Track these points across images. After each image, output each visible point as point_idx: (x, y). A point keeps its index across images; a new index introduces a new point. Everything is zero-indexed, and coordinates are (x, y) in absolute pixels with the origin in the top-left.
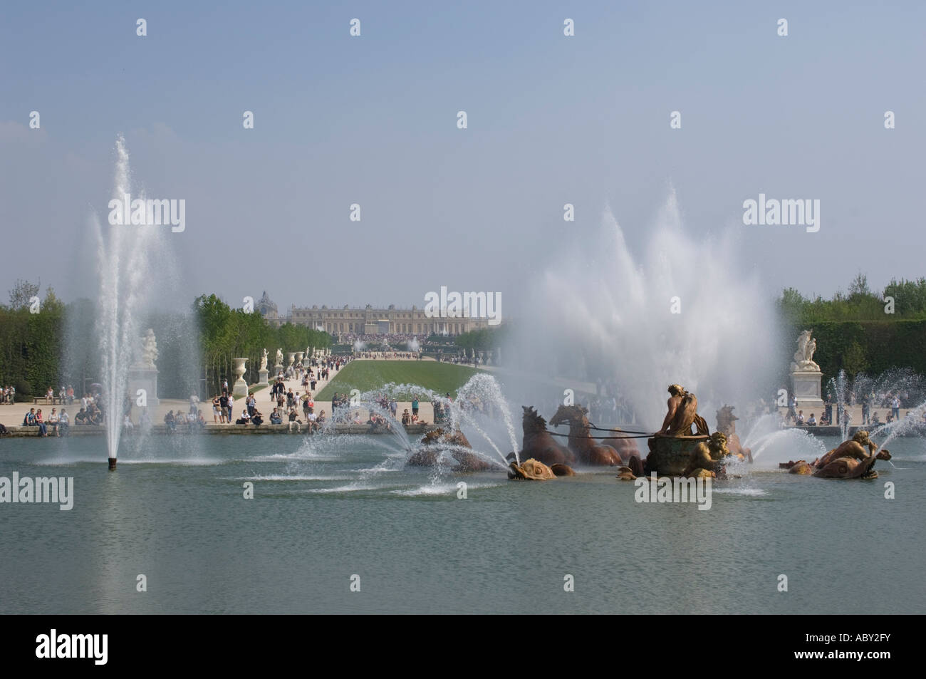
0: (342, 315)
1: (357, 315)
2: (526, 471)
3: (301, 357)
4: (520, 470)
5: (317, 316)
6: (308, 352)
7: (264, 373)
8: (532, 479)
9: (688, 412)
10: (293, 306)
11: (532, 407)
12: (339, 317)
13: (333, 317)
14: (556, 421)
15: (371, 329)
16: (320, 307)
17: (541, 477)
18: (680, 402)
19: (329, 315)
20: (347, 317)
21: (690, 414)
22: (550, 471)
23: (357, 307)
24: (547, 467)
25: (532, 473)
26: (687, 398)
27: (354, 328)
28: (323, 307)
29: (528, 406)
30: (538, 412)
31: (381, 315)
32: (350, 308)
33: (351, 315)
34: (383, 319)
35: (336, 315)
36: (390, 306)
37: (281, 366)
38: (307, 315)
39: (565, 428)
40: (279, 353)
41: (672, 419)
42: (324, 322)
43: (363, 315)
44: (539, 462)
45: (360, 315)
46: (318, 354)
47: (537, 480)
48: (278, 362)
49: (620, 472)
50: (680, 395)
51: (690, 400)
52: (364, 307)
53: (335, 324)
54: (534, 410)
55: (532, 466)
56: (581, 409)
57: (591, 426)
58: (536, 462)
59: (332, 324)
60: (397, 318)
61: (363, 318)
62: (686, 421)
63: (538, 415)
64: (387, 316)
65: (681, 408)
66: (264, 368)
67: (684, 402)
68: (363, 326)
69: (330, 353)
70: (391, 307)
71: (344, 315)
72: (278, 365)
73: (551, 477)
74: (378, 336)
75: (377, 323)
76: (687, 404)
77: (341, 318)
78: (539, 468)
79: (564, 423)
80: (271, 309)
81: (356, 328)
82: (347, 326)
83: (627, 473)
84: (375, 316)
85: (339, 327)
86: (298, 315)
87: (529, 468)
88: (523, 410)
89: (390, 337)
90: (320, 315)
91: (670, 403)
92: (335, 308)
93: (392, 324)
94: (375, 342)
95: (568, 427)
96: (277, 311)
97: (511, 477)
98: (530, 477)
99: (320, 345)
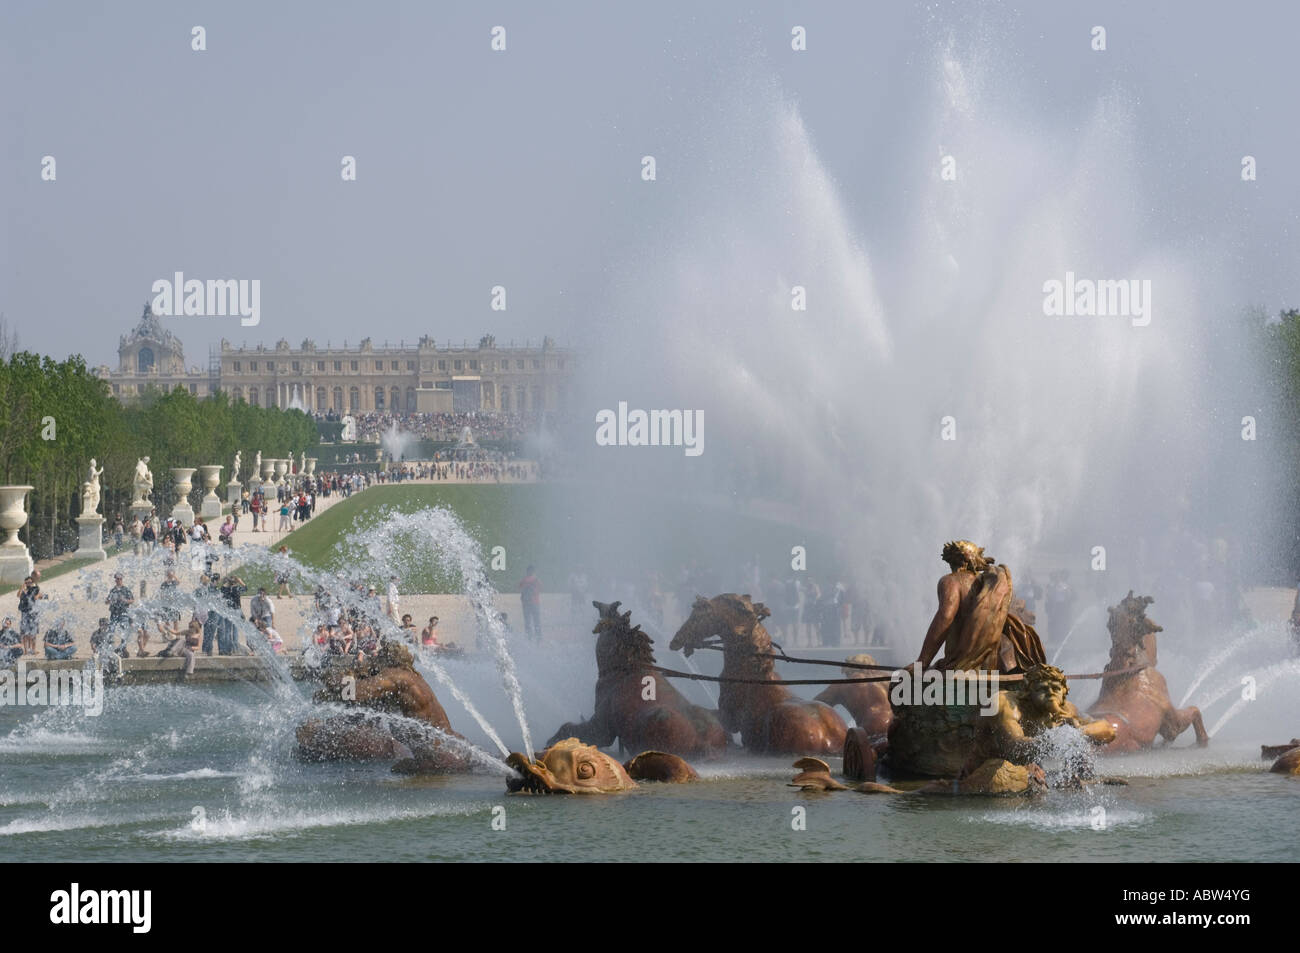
0: (355, 366)
1: (395, 365)
2: (552, 770)
3: (216, 478)
4: (534, 769)
5: (289, 369)
6: (237, 465)
7: (92, 524)
8: (566, 792)
9: (984, 611)
10: (224, 344)
11: (618, 604)
12: (347, 370)
13: (330, 370)
14: (687, 640)
15: (431, 402)
16: (295, 345)
17: (593, 785)
18: (969, 587)
19: (321, 366)
20: (367, 370)
21: (989, 618)
22: (617, 769)
23: (394, 344)
24: (608, 759)
25: (567, 776)
26: (987, 575)
27: (388, 398)
28: (305, 344)
29: (609, 601)
30: (631, 617)
31: (458, 365)
32: (376, 344)
33: (379, 365)
34: (463, 374)
35: (338, 366)
36: (484, 340)
37: (149, 504)
38: (262, 366)
39: (711, 660)
40: (142, 469)
41: (948, 630)
42: (308, 385)
43: (411, 365)
44: (592, 748)
45: (402, 365)
46: (271, 469)
47: (580, 793)
48: (138, 494)
49: (800, 771)
50: (970, 569)
51: (993, 579)
52: (412, 343)
53: (338, 390)
54: (621, 611)
55: (568, 757)
56: (750, 608)
57: (776, 652)
58: (584, 747)
59: (330, 390)
60: (502, 371)
61: (410, 372)
62: (979, 637)
63: (632, 625)
64: (474, 365)
65: (969, 604)
66: (90, 510)
67: (978, 586)
68: (411, 393)
69: (313, 466)
70: (485, 342)
71: (361, 365)
72: (139, 503)
73: (621, 784)
74: (449, 420)
75: (449, 385)
76: (985, 591)
77: (354, 373)
78: (586, 762)
79: (708, 645)
80: (165, 352)
81: (395, 399)
82: (368, 395)
83: (816, 774)
84: (442, 365)
85: (347, 398)
86: (237, 367)
87: (560, 764)
88: (596, 611)
89: (479, 421)
90: (296, 366)
91: (943, 589)
92: (337, 345)
93: (488, 384)
94: (441, 435)
95: (721, 654)
96: (181, 358)
97: (514, 786)
98: (562, 786)
99: (281, 447)
